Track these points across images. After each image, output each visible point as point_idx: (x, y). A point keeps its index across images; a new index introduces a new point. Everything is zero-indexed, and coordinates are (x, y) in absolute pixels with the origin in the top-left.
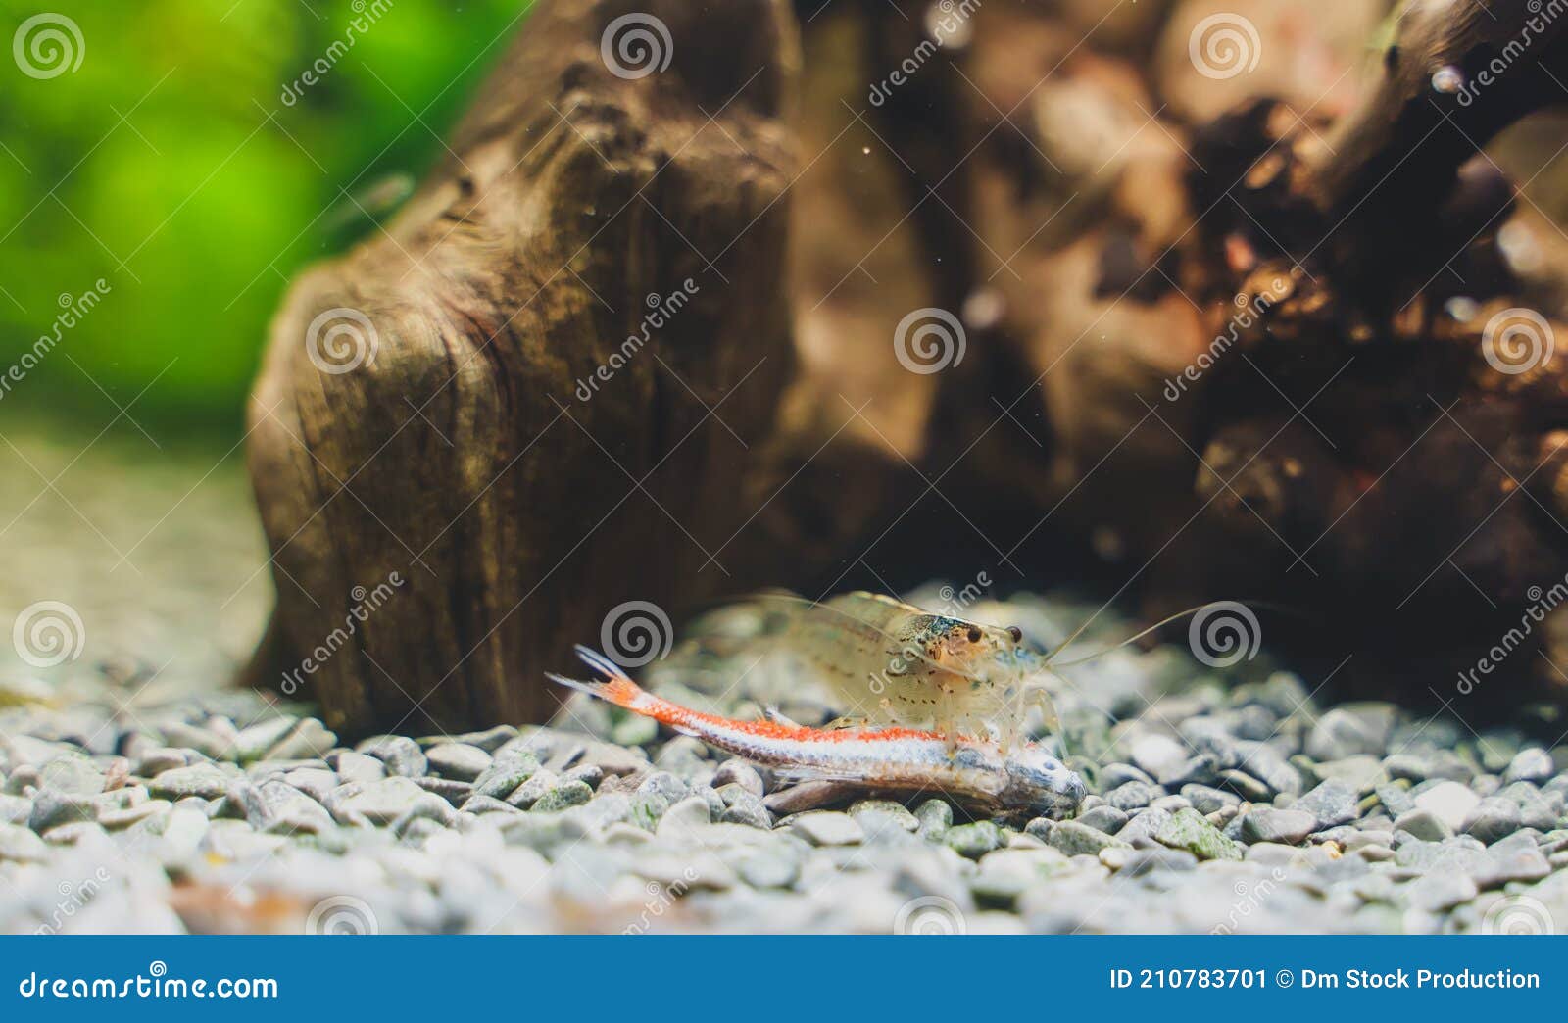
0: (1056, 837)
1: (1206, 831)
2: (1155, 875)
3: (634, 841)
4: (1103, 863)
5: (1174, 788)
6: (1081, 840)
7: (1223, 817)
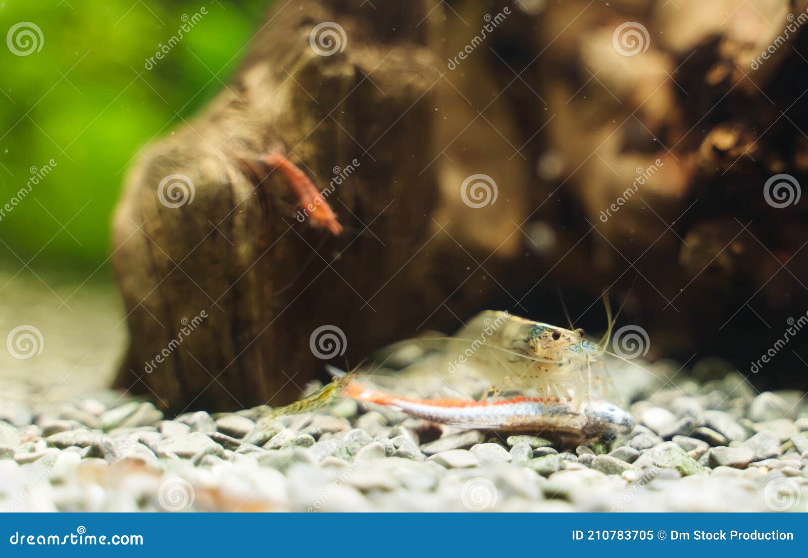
0: (595, 465)
1: (687, 460)
2: (656, 483)
3: (337, 466)
4: (624, 478)
5: (668, 438)
6: (611, 466)
7: (697, 453)
